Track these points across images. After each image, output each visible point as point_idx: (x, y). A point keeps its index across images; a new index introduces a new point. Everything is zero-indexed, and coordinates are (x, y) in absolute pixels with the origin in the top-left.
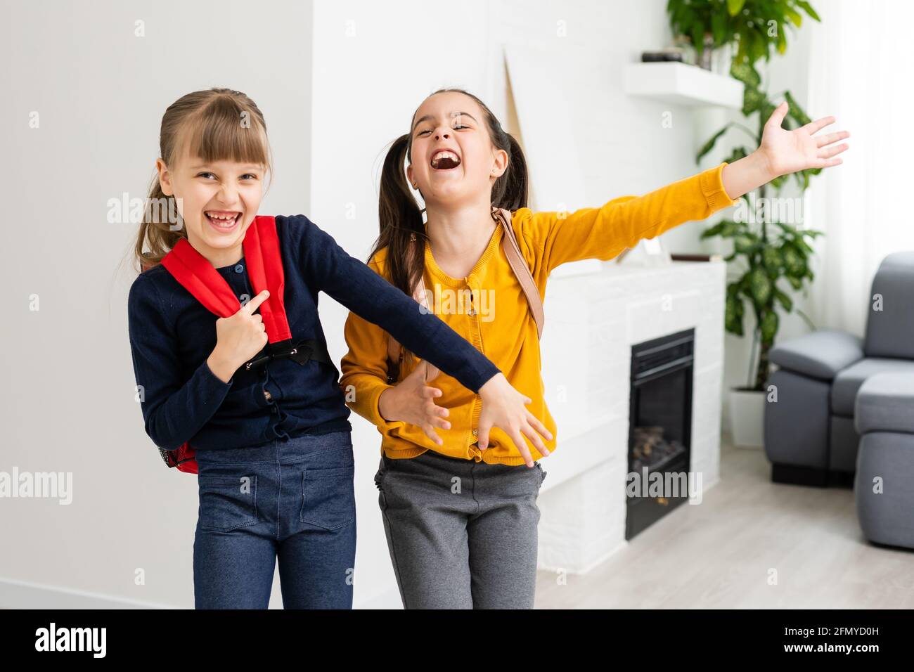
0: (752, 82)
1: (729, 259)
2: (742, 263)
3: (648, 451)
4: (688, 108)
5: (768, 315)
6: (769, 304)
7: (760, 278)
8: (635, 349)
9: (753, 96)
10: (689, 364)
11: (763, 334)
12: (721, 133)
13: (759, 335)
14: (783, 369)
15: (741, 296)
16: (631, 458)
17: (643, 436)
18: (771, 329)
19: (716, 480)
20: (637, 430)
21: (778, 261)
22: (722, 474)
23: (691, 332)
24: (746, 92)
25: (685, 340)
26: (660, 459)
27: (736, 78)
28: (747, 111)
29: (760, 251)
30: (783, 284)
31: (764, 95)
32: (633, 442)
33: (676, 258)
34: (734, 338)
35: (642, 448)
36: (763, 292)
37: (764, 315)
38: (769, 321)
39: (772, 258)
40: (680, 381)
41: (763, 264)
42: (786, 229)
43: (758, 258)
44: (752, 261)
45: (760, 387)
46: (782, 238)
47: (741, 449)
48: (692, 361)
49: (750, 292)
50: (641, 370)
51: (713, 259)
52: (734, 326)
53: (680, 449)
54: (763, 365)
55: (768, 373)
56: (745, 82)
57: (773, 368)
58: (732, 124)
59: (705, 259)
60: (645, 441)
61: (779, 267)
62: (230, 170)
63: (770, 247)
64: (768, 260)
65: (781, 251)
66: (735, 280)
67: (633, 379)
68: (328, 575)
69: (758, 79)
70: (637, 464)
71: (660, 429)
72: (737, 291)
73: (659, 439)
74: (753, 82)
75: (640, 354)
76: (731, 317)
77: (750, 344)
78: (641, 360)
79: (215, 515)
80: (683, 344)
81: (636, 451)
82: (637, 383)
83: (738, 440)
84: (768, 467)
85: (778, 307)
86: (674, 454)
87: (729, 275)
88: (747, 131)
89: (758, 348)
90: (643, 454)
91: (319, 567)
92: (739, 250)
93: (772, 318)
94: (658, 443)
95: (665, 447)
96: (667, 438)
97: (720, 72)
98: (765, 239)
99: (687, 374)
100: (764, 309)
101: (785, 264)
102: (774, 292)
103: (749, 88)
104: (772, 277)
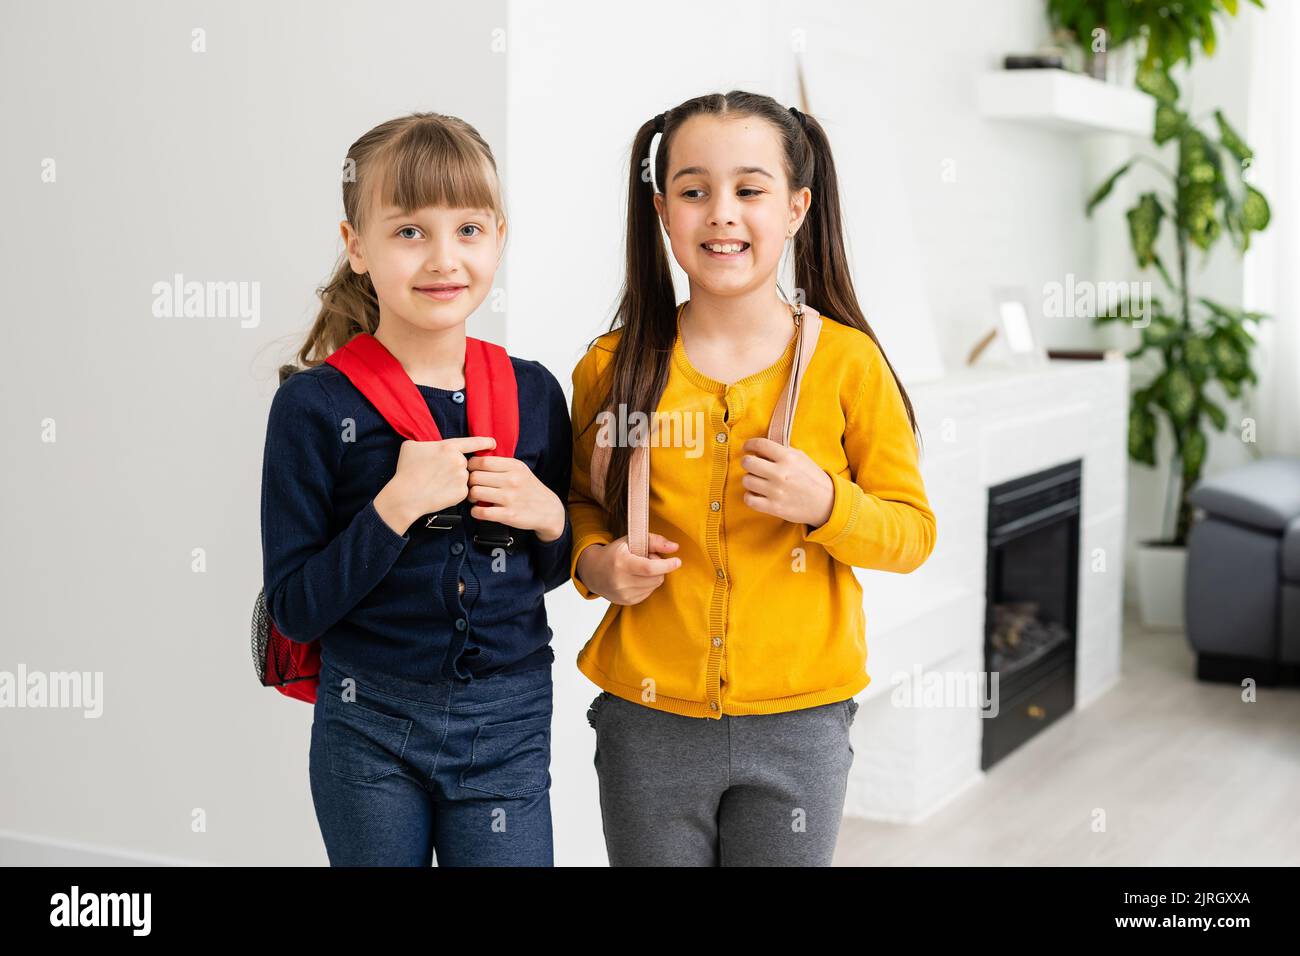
0: (1166, 97)
1: (1135, 355)
2: (1154, 361)
3: (1014, 639)
4: (1075, 136)
5: (1192, 436)
6: (1193, 420)
7: (1179, 382)
8: (994, 492)
9: (1168, 117)
10: (1074, 512)
11: (1186, 463)
12: (1122, 171)
13: (1180, 465)
14: (1214, 516)
15: (1154, 408)
16: (989, 650)
17: (1008, 617)
18: (1194, 456)
19: (1115, 679)
20: (998, 609)
21: (1205, 358)
22: (1125, 670)
23: (1076, 465)
24: (1158, 112)
25: (1067, 477)
26: (1032, 649)
27: (1145, 90)
28: (1160, 137)
29: (1179, 342)
30: (1214, 390)
31: (1185, 116)
32: (991, 627)
33: (1055, 356)
34: (1142, 469)
35: (1005, 636)
36: (1184, 402)
37: (1186, 435)
38: (1192, 444)
39: (1198, 354)
40: (1061, 536)
41: (1184, 361)
42: (1218, 311)
43: (1177, 354)
44: (1168, 358)
45: (1179, 542)
46: (1212, 323)
47: (1153, 632)
48: (1078, 508)
49: (1165, 403)
50: (1004, 521)
51: (1110, 357)
52: (1142, 451)
53: (1061, 635)
54: (1185, 509)
55: (1191, 519)
56: (1157, 97)
57: (1199, 515)
58: (1136, 159)
59: (1096, 356)
60: (1009, 625)
61: (1206, 365)
62: (444, 219)
63: (1195, 337)
64: (1192, 356)
65: (1210, 343)
66: (1144, 383)
67: (991, 535)
68: (506, 856)
69: (1174, 90)
70: (997, 660)
71: (1031, 607)
72: (1146, 402)
73: (1030, 620)
74: (1168, 96)
75: (1001, 499)
76: (1138, 440)
77: (1165, 478)
78: (1003, 507)
79: (351, 756)
80: (1065, 482)
81: (997, 640)
82: (997, 542)
83: (1150, 617)
84: (1190, 659)
85: (1206, 426)
86: (1053, 643)
87: (1133, 378)
88: (1160, 168)
89: (1178, 484)
90: (1007, 644)
91: (492, 844)
92: (1148, 341)
93: (1197, 441)
94: (1030, 628)
95: (1040, 633)
96: (1043, 619)
97: (1119, 82)
98: (1186, 326)
99: (1072, 525)
100: (1186, 428)
101: (1216, 363)
102: (1201, 404)
103: (1163, 106)
104: (1197, 380)
